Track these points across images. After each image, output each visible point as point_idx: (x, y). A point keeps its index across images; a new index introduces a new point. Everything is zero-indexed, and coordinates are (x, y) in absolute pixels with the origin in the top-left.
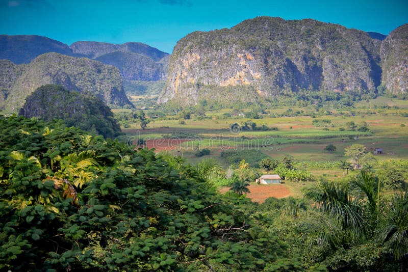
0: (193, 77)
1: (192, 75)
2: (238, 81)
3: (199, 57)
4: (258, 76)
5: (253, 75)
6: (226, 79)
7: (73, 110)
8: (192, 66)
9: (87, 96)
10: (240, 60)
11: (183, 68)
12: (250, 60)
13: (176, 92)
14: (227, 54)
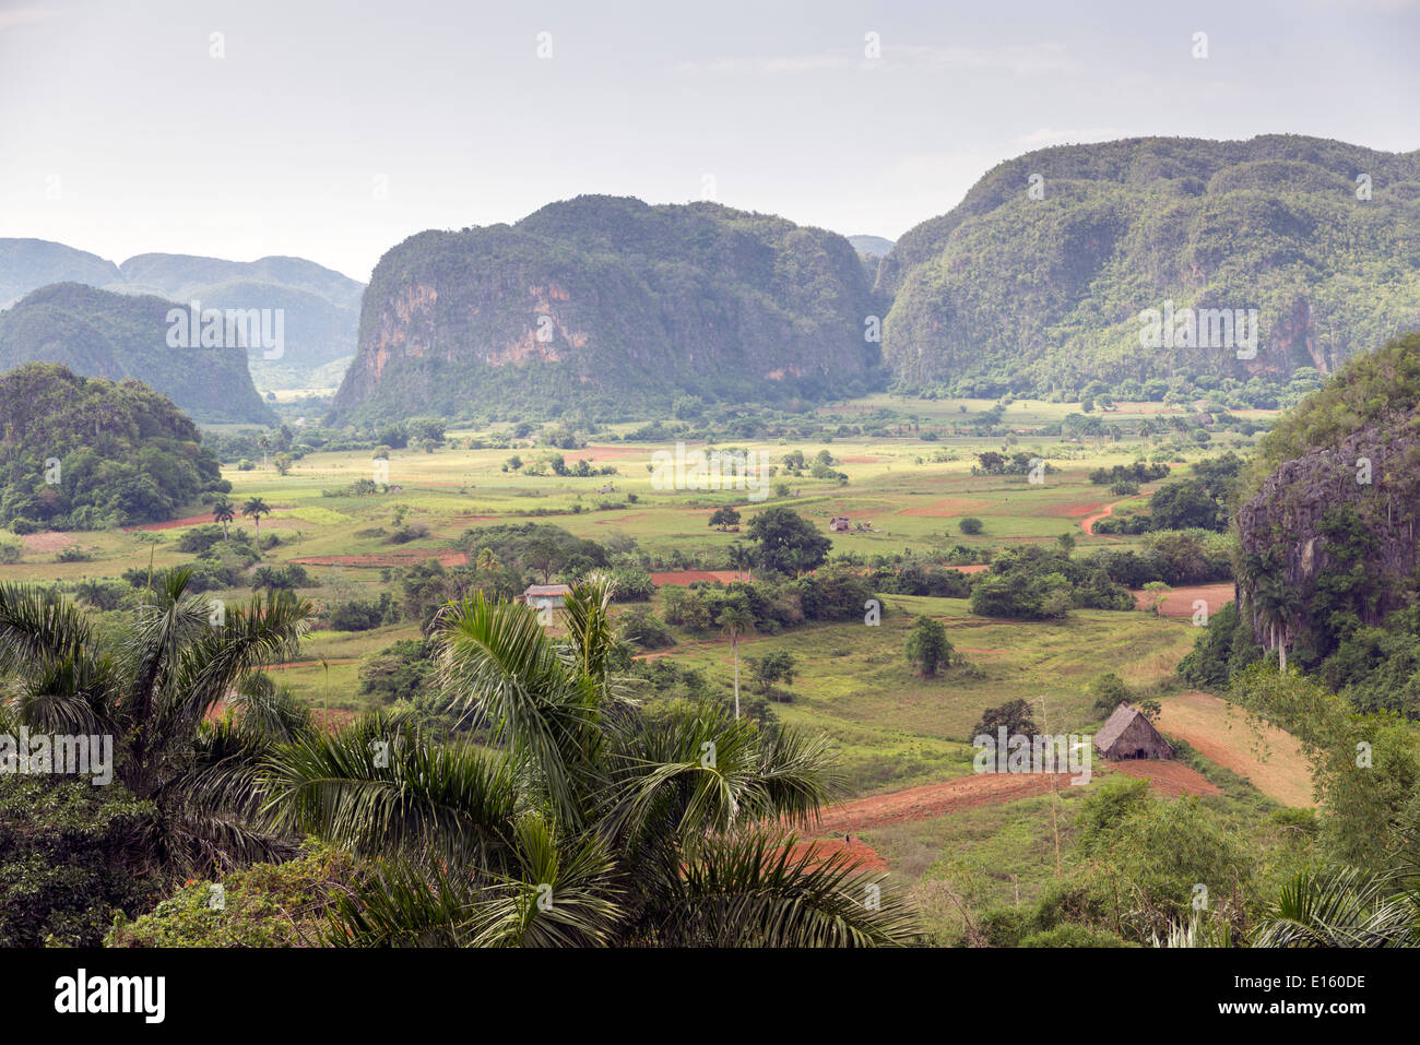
0: (421, 343)
1: (416, 338)
2: (531, 353)
3: (434, 295)
4: (581, 342)
5: (568, 337)
6: (500, 349)
7: (94, 428)
8: (417, 316)
9: (130, 393)
10: (535, 301)
11: (397, 321)
12: (561, 302)
13: (379, 382)
14: (504, 287)
